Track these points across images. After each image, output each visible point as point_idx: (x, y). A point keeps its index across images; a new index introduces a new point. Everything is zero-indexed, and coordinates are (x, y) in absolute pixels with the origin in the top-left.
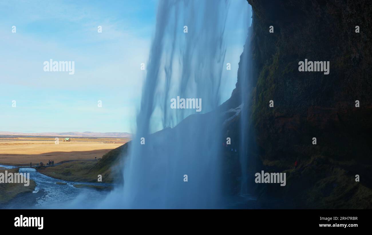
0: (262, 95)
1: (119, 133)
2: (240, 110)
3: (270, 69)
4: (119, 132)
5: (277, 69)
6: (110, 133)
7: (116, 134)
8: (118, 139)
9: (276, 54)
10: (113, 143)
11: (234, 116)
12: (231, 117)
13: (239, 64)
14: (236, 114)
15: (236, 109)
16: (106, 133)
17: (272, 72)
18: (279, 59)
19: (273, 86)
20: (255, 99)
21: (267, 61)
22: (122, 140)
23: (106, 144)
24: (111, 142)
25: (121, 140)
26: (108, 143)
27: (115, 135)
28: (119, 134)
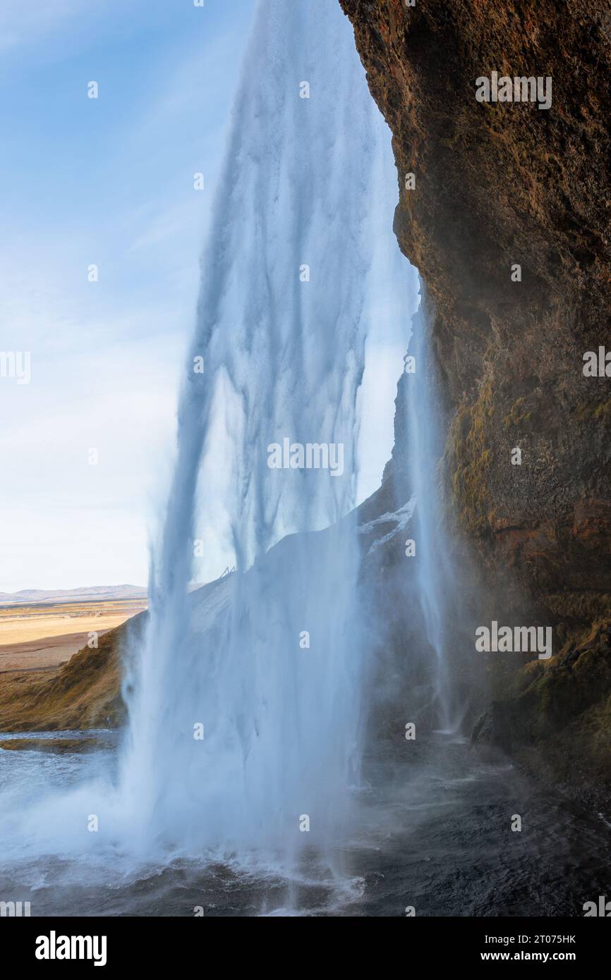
0: (459, 477)
1: (109, 587)
2: (409, 515)
3: (474, 412)
4: (108, 585)
5: (490, 413)
6: (86, 589)
7: (101, 592)
8: (106, 604)
9: (485, 376)
10: (94, 615)
11: (394, 531)
12: (388, 535)
13: (396, 401)
14: (399, 526)
15: (398, 514)
16: (75, 590)
17: (478, 422)
18: (493, 390)
19: (485, 454)
20: (442, 487)
21: (464, 393)
22: (117, 604)
23: (77, 618)
24: (89, 612)
25: (114, 604)
26: (81, 617)
27: (98, 594)
28: (109, 591)
